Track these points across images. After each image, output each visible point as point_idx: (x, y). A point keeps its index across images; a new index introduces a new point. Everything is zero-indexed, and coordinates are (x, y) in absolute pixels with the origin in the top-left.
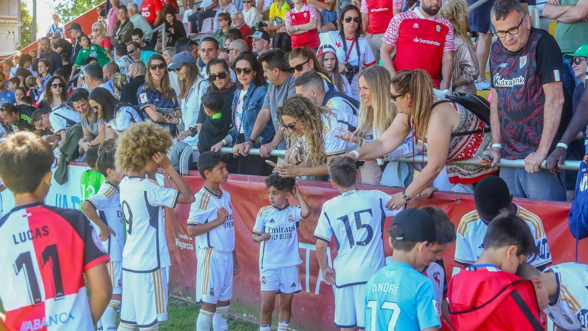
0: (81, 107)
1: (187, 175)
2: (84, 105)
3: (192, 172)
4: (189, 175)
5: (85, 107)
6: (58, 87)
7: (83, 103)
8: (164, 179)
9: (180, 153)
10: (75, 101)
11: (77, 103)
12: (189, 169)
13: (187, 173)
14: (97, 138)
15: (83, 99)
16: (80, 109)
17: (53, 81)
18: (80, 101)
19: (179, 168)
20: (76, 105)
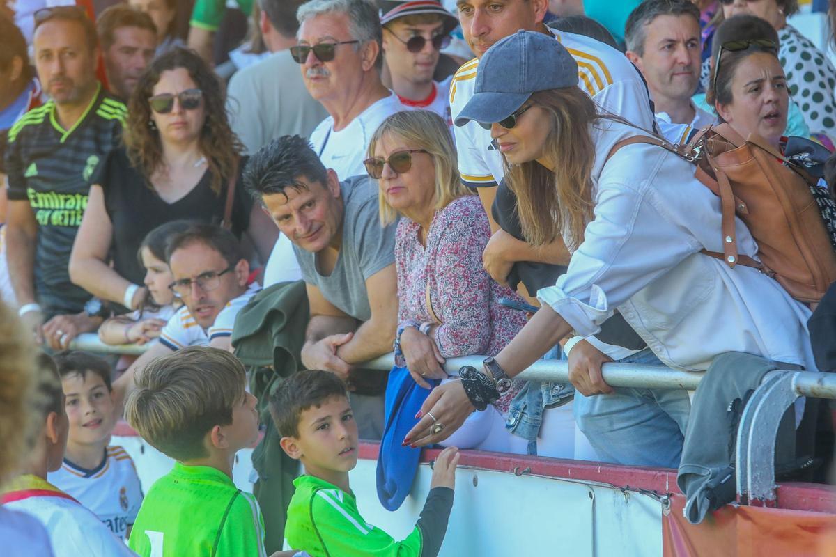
0: (296, 217)
1: (770, 504)
2: (311, 203)
3: (793, 490)
4: (777, 503)
5: (314, 214)
6: (176, 109)
7: (305, 198)
8: (665, 519)
9: (738, 405)
10: (269, 191)
11: (278, 197)
12: (780, 478)
13: (771, 496)
14: (363, 329)
15: (303, 180)
16: (297, 224)
17: (156, 81)
18: (290, 191)
19: (733, 473)
20: (274, 205)
